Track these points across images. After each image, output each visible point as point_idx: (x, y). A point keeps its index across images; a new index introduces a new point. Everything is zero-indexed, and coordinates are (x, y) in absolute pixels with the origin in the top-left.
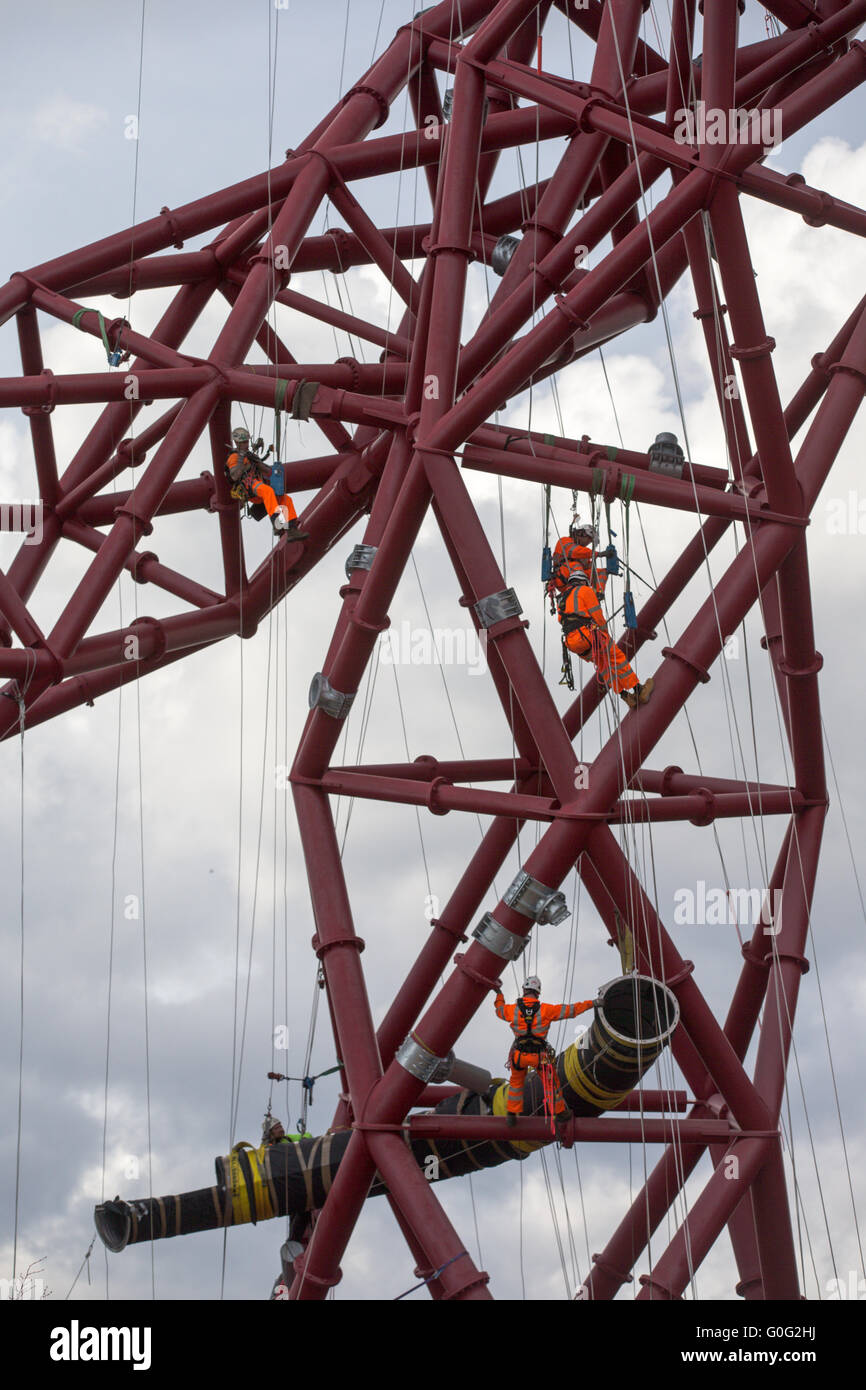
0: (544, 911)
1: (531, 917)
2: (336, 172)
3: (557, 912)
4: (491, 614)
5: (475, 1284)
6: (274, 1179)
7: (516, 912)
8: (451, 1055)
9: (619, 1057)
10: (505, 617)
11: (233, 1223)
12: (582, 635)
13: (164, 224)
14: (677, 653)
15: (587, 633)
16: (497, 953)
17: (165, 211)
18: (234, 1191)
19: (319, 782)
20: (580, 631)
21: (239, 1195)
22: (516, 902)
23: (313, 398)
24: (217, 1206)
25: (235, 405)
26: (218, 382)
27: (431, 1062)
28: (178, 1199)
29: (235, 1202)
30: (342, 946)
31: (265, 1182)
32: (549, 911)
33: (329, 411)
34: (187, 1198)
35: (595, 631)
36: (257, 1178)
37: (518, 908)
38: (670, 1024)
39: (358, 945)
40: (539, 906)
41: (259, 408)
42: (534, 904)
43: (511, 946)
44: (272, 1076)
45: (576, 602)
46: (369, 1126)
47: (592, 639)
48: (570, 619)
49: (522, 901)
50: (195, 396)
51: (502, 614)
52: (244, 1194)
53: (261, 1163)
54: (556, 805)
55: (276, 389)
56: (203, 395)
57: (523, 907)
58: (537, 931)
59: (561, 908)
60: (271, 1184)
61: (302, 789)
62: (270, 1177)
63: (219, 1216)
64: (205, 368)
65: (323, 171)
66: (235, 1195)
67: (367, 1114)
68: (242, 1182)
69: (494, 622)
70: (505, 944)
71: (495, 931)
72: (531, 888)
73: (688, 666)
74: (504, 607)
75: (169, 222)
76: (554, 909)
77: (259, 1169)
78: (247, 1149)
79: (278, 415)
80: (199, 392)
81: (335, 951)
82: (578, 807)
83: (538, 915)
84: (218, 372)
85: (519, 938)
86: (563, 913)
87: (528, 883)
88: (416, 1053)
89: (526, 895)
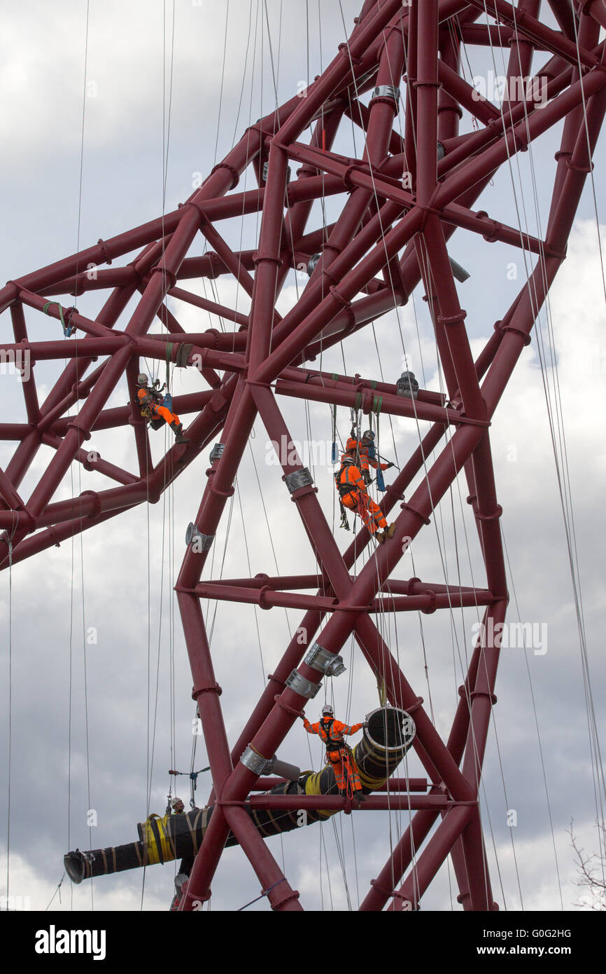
0: (329, 667)
1: (321, 672)
2: (206, 216)
3: (338, 667)
4: (294, 484)
5: (290, 898)
6: (173, 836)
7: (314, 670)
8: (275, 757)
10: (303, 486)
11: (149, 864)
12: (352, 497)
13: (100, 249)
14: (409, 506)
15: (354, 495)
16: (301, 694)
17: (100, 242)
18: (149, 844)
19: (192, 590)
20: (350, 494)
21: (152, 847)
22: (312, 663)
23: (189, 354)
24: (138, 854)
25: (142, 359)
26: (130, 345)
27: (261, 762)
28: (114, 850)
29: (149, 851)
30: (207, 691)
31: (167, 838)
32: (332, 667)
34: (120, 850)
35: (360, 493)
36: (162, 836)
37: (313, 666)
39: (218, 691)
40: (326, 664)
41: (157, 361)
42: (323, 663)
43: (310, 690)
44: (171, 772)
45: (347, 476)
46: (224, 802)
47: (358, 499)
48: (344, 487)
49: (316, 662)
50: (117, 353)
51: (301, 484)
52: (155, 846)
53: (165, 826)
54: (336, 602)
55: (167, 348)
56: (122, 353)
57: (316, 665)
58: (326, 680)
59: (340, 666)
60: (171, 840)
61: (182, 594)
62: (170, 835)
63: (140, 860)
64: (123, 336)
65: (197, 214)
66: (149, 847)
67: (223, 795)
68: (153, 838)
69: (296, 489)
70: (305, 689)
71: (300, 681)
72: (322, 653)
73: (416, 514)
74: (302, 479)
75: (103, 248)
76: (335, 666)
77: (164, 831)
78: (156, 818)
79: (168, 364)
80: (120, 350)
81: (204, 695)
82: (349, 603)
83: (326, 670)
84: (131, 339)
85: (314, 684)
86: (341, 668)
87: (319, 651)
88: (252, 757)
89: (318, 658)
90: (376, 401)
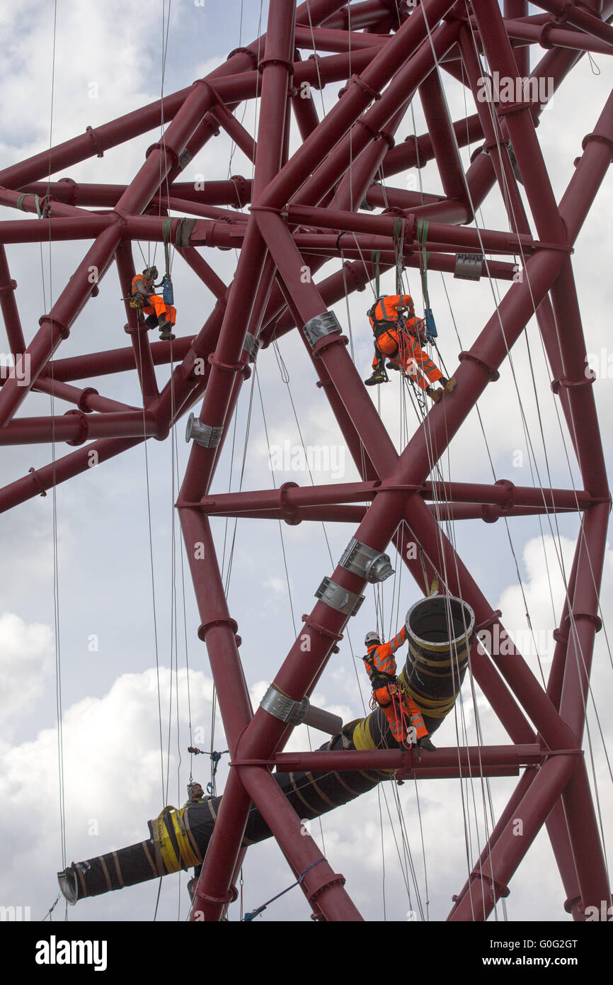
0: (372, 568)
1: (362, 576)
2: (217, 94)
3: (382, 569)
4: (315, 330)
5: (332, 884)
6: (191, 829)
7: (352, 574)
8: (307, 702)
9: (431, 663)
10: (327, 333)
11: (167, 873)
12: (390, 336)
13: (88, 136)
14: (471, 354)
15: (393, 334)
16: (336, 608)
17: (89, 129)
18: (161, 842)
19: (197, 504)
20: (388, 333)
21: (165, 846)
22: (348, 564)
23: (192, 229)
24: (149, 857)
25: (134, 243)
26: (119, 224)
27: (288, 704)
28: (115, 855)
29: (163, 851)
30: (218, 626)
31: (184, 831)
32: (376, 569)
33: (205, 238)
34: (122, 854)
35: (401, 332)
36: (177, 830)
37: (351, 569)
38: (468, 627)
39: (232, 626)
40: (367, 566)
41: (153, 243)
42: (364, 565)
43: (347, 601)
44: (191, 750)
45: (383, 309)
46: (240, 761)
47: (398, 339)
48: (380, 324)
49: (354, 563)
50: (101, 235)
51: (324, 330)
52: (169, 844)
53: (181, 818)
54: (378, 484)
55: (163, 225)
56: (107, 235)
57: (356, 567)
59: (385, 566)
60: (190, 834)
61: (185, 510)
62: (188, 828)
63: (154, 868)
64: (110, 215)
65: (206, 93)
66: (162, 846)
67: (238, 753)
68: (166, 834)
69: (319, 338)
70: (342, 601)
71: (334, 590)
72: (361, 551)
74: (326, 326)
75: (91, 135)
76: (379, 568)
77: (179, 823)
78: (172, 812)
79: (166, 245)
80: (104, 232)
81: (212, 630)
82: (395, 480)
83: (368, 573)
84: (120, 217)
85: (353, 595)
86: (388, 571)
87: (358, 547)
88: (276, 698)
89: (357, 557)
90: (420, 226)
